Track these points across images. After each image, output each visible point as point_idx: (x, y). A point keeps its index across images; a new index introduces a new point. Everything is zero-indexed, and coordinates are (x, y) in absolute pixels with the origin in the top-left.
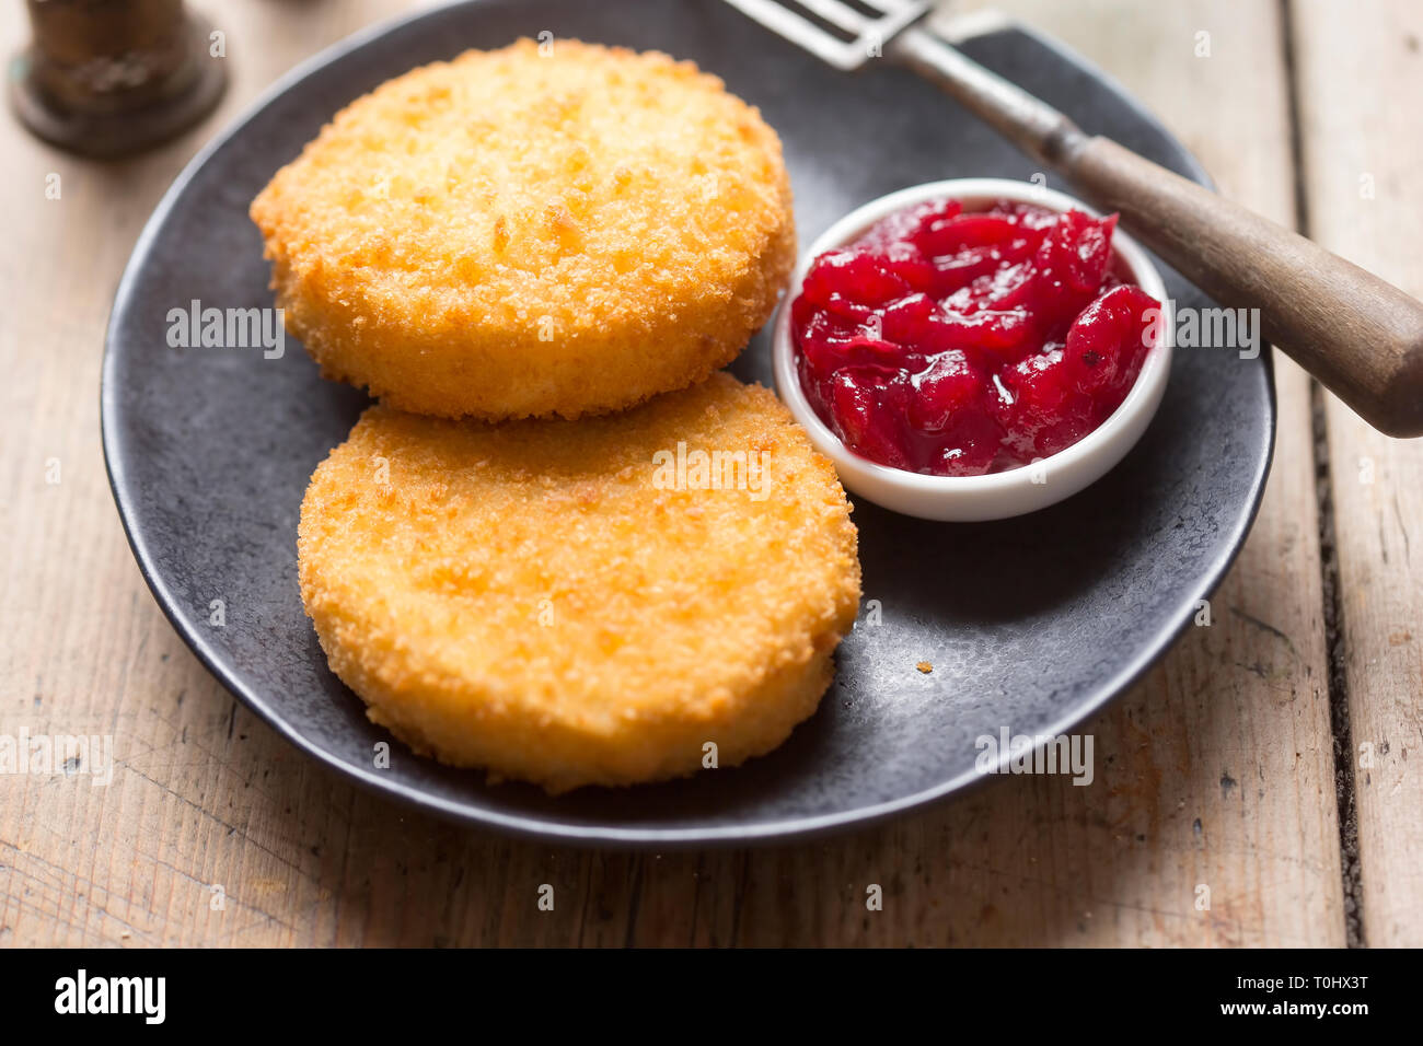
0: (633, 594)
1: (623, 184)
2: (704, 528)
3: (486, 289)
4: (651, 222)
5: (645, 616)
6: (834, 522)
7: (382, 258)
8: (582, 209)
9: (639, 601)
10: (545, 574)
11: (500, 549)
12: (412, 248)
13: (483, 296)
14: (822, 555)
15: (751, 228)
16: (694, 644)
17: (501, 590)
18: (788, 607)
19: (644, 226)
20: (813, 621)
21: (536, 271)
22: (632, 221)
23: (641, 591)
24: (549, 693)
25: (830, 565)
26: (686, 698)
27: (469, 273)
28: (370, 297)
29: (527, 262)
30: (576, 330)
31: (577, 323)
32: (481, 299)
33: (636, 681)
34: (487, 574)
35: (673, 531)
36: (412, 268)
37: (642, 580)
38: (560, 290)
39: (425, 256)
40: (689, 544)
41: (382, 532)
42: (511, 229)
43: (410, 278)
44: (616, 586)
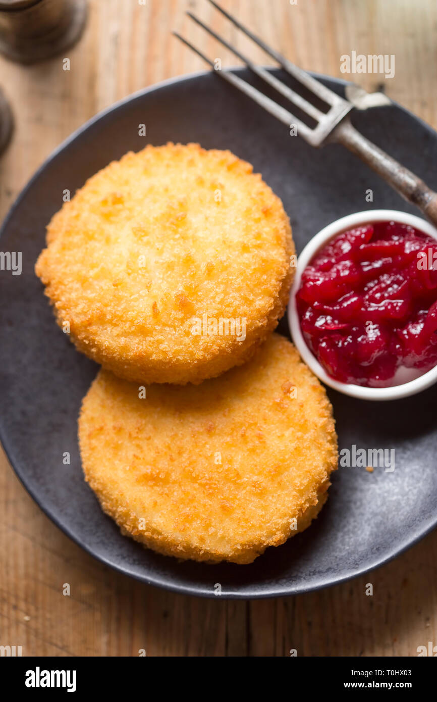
0: (235, 483)
1: (210, 269)
2: (264, 442)
3: (152, 339)
4: (226, 293)
5: (242, 494)
6: (324, 427)
7: (101, 319)
8: (193, 291)
9: (238, 486)
10: (194, 475)
11: (172, 460)
12: (115, 316)
13: (151, 344)
14: (319, 447)
15: (273, 282)
16: (265, 508)
17: (174, 482)
18: (305, 482)
19: (222, 296)
20: (318, 485)
21: (175, 328)
22: (217, 293)
23: (238, 481)
24: (202, 540)
25: (323, 452)
26: (263, 539)
27: (143, 331)
28: (98, 342)
29: (169, 323)
30: (196, 359)
31: (196, 357)
32: (150, 346)
33: (240, 531)
34: (168, 474)
35: (250, 445)
36: (116, 325)
37: (238, 476)
38: (187, 340)
39: (120, 318)
40: (258, 451)
41: (117, 448)
42: (160, 307)
43: (116, 331)
44: (227, 479)
